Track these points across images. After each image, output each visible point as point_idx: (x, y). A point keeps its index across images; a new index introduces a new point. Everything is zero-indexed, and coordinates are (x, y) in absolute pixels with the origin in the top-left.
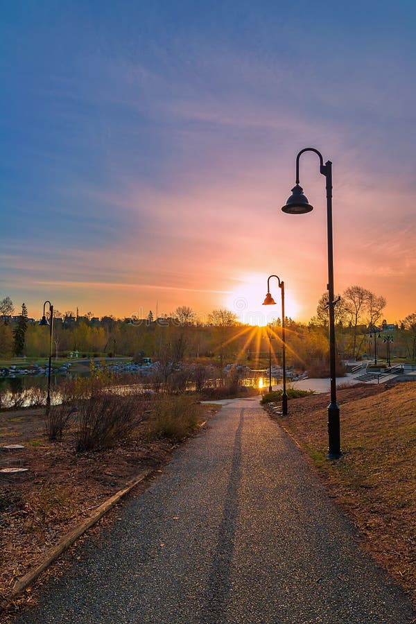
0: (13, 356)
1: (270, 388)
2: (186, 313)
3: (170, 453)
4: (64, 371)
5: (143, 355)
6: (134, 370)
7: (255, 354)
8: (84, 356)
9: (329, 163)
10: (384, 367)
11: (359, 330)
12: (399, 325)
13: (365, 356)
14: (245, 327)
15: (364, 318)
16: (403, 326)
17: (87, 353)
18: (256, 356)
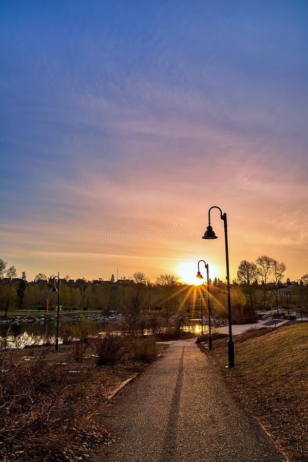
0: (16, 309)
1: (202, 332)
2: (140, 276)
3: (145, 367)
4: (53, 321)
5: (109, 309)
6: (103, 320)
7: (192, 307)
8: (66, 309)
9: (225, 214)
10: (283, 315)
11: (267, 288)
12: (299, 282)
13: (273, 307)
14: (185, 285)
15: (271, 278)
16: (301, 283)
17: (67, 307)
18: (193, 309)
